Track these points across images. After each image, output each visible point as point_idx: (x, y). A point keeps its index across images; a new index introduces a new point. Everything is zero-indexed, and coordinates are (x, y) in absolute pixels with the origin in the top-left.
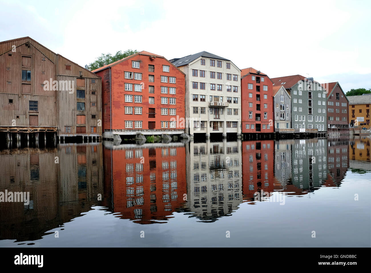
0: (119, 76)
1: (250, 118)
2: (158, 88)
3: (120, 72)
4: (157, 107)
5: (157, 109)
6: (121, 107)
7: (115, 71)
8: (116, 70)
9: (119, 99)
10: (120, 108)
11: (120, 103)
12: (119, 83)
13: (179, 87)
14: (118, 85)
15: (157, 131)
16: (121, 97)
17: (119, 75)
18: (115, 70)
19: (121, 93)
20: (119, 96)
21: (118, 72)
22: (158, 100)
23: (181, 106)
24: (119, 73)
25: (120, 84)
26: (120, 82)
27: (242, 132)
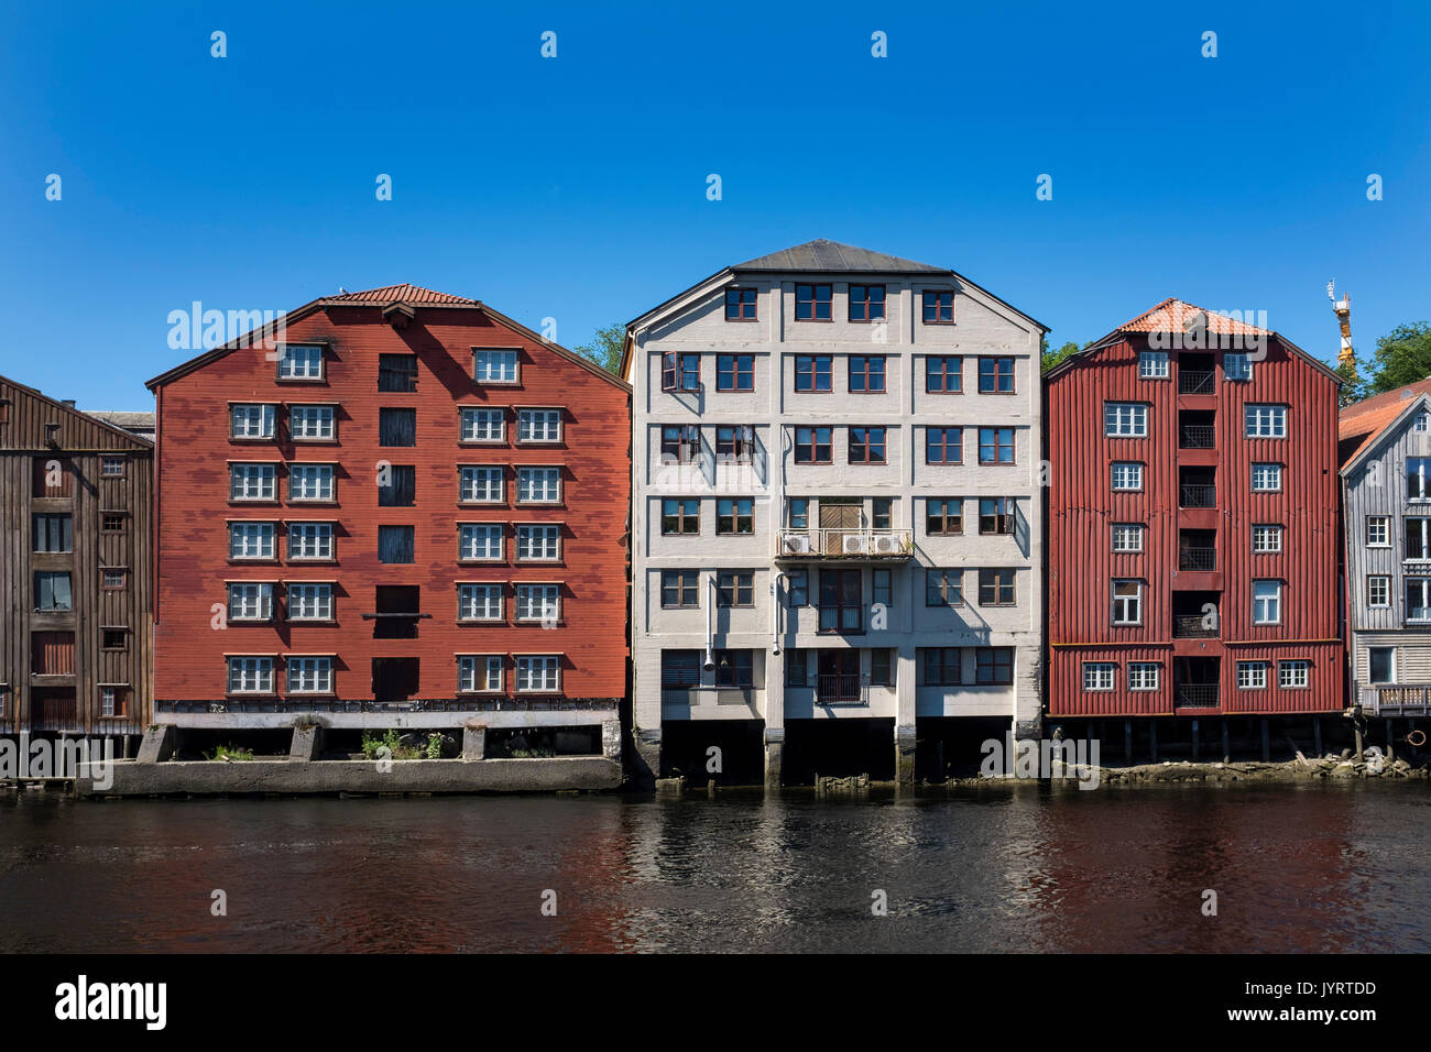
0: (200, 430)
1: (1126, 621)
2: (440, 476)
3: (206, 408)
4: (429, 578)
5: (431, 589)
6: (206, 585)
7: (178, 406)
8: (182, 400)
9: (195, 548)
10: (203, 591)
11: (204, 566)
12: (195, 467)
13: (585, 459)
14: (188, 473)
15: (429, 706)
16: (206, 535)
17: (196, 423)
18: (176, 400)
19: (206, 513)
20: (197, 531)
21: (194, 407)
22: (433, 542)
23: (595, 567)
24: (200, 415)
25: (203, 470)
26: (201, 459)
27: (1044, 711)
